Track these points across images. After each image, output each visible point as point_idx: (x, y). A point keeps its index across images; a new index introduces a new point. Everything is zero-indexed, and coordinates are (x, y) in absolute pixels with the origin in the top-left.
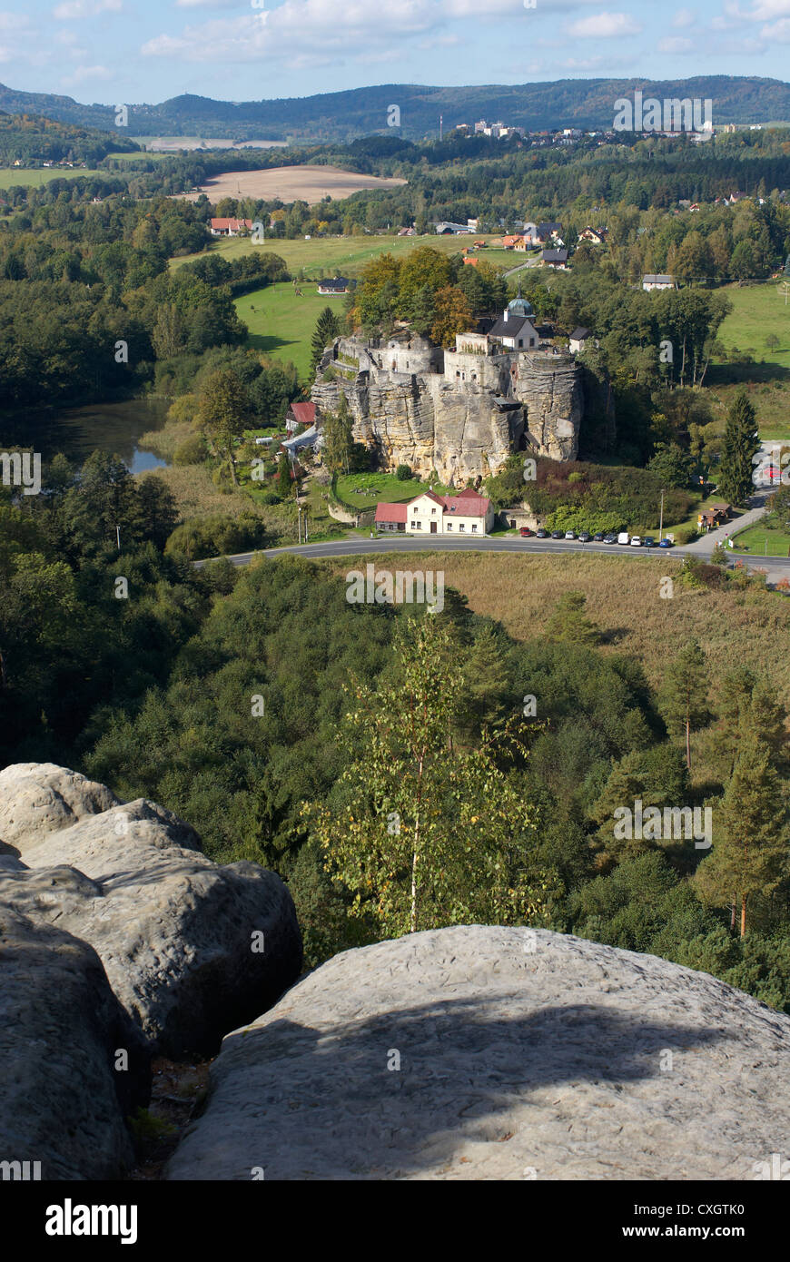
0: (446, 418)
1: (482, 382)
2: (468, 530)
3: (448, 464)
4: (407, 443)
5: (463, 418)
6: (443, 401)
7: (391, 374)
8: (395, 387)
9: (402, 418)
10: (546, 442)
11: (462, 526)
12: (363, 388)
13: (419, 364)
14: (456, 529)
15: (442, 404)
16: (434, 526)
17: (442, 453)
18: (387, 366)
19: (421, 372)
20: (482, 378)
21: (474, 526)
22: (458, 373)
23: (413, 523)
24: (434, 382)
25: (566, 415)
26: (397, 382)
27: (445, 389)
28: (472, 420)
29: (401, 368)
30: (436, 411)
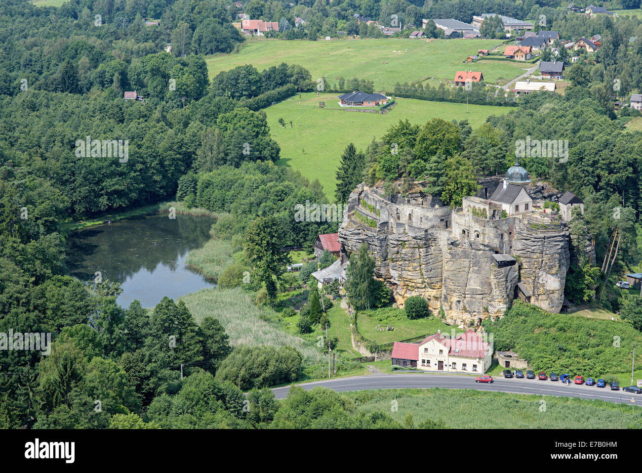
0: (452, 268)
1: (484, 240)
2: (469, 369)
3: (454, 305)
4: (419, 285)
5: (467, 269)
6: (450, 253)
7: (407, 227)
8: (410, 238)
9: (415, 264)
10: (536, 293)
11: (464, 365)
12: (382, 236)
13: (431, 220)
14: (459, 368)
15: (449, 256)
16: (441, 364)
17: (449, 297)
18: (404, 219)
19: (433, 227)
20: (484, 238)
21: (475, 366)
22: (464, 232)
23: (423, 361)
24: (443, 237)
25: (554, 271)
26: (412, 234)
27: (452, 244)
28: (474, 272)
29: (416, 222)
30: (445, 260)
